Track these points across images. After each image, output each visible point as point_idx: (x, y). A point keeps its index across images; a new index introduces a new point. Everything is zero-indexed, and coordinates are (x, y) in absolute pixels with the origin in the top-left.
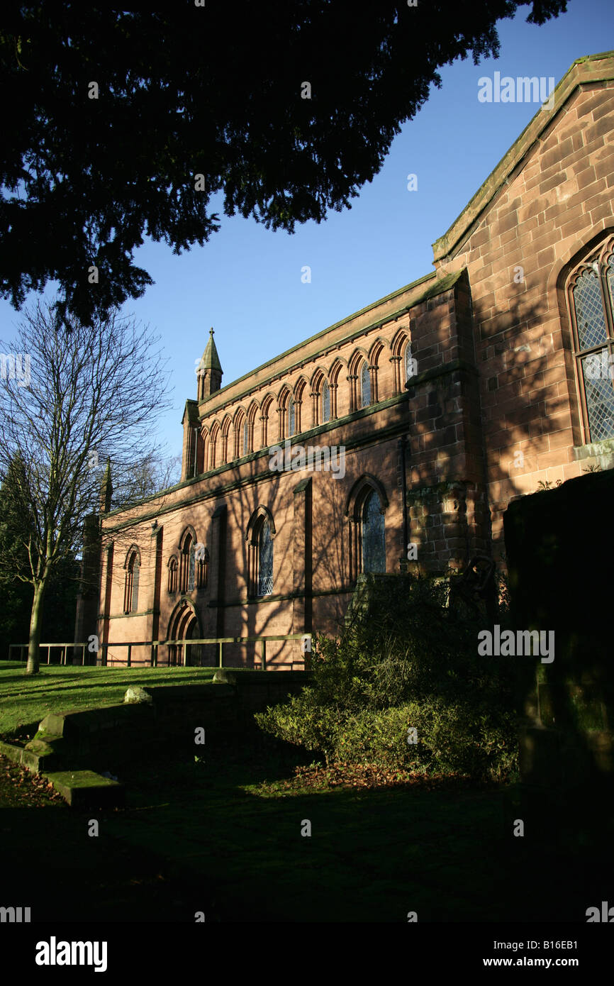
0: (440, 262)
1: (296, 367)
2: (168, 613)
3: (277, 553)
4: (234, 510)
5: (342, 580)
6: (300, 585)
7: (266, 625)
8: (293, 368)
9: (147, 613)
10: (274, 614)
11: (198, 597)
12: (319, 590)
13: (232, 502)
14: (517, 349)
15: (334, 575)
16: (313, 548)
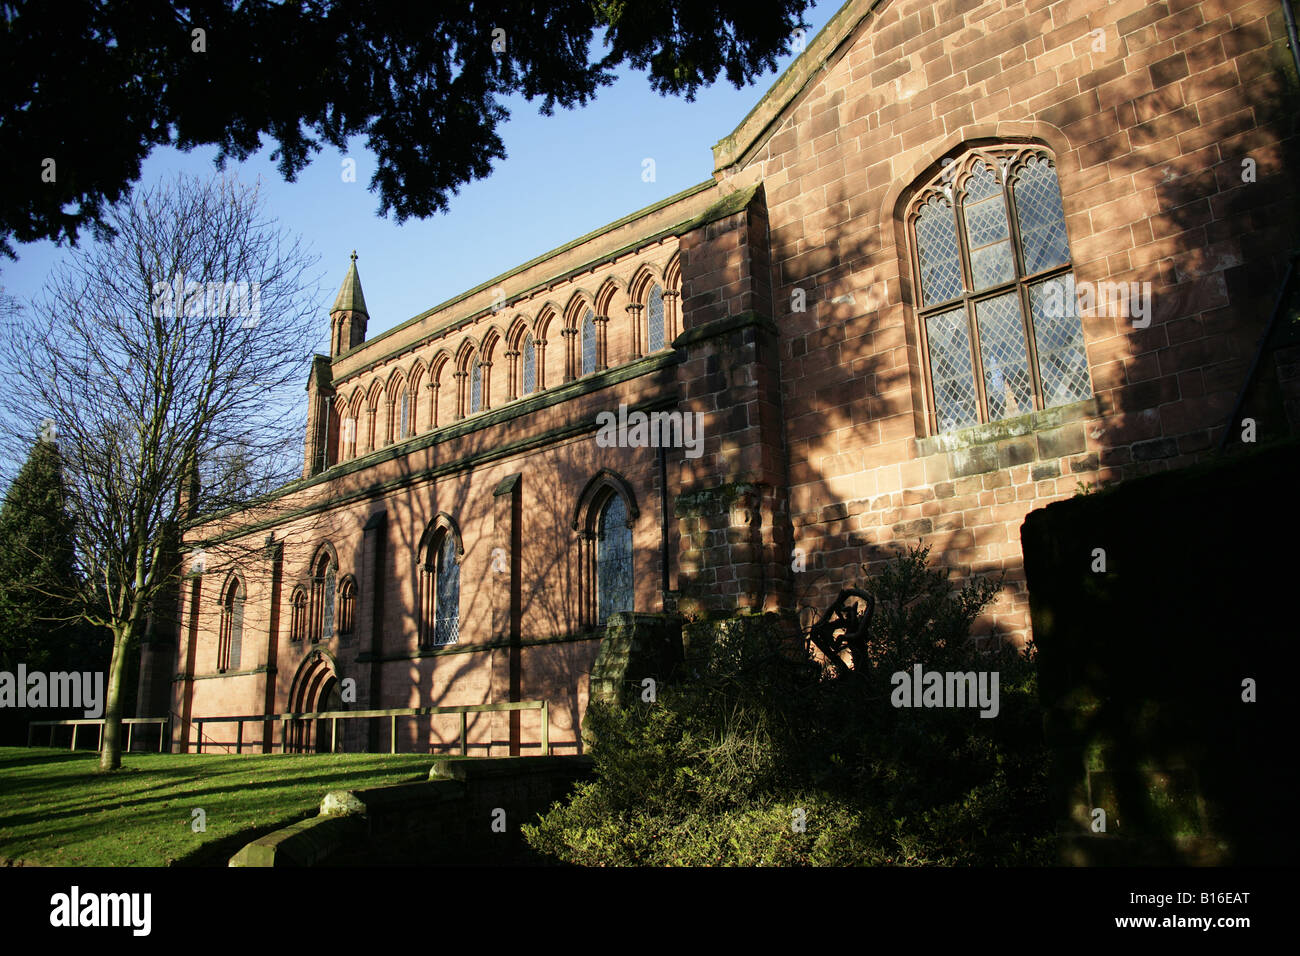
0: (724, 173)
1: (485, 313)
2: (291, 672)
3: (466, 583)
4: (399, 520)
5: (568, 622)
6: (504, 629)
7: (448, 689)
8: (481, 315)
9: (258, 670)
10: (462, 672)
11: (340, 648)
12: (532, 637)
13: (395, 507)
14: (835, 300)
15: (555, 616)
16: (523, 576)
